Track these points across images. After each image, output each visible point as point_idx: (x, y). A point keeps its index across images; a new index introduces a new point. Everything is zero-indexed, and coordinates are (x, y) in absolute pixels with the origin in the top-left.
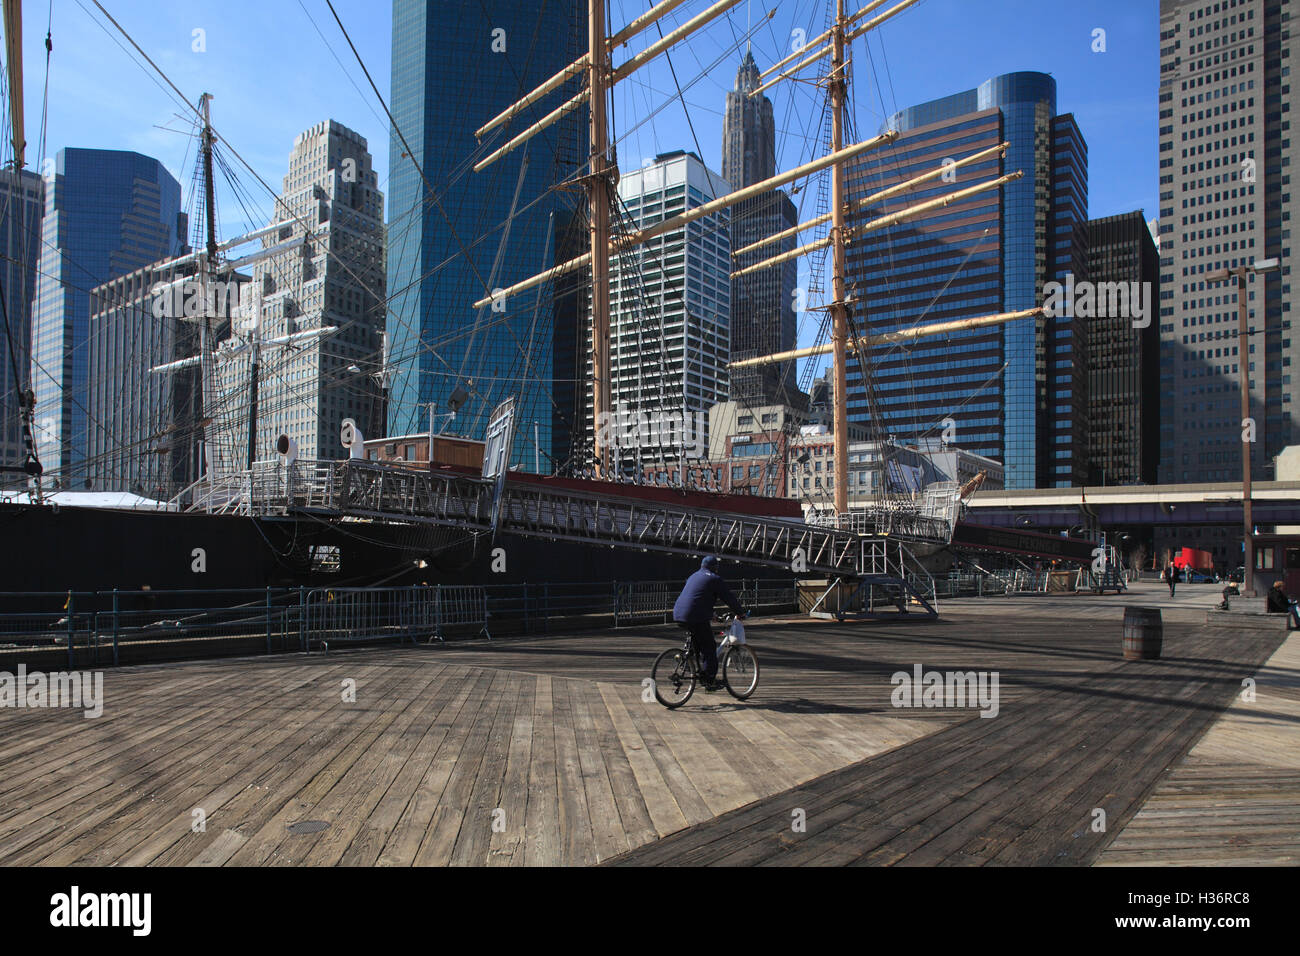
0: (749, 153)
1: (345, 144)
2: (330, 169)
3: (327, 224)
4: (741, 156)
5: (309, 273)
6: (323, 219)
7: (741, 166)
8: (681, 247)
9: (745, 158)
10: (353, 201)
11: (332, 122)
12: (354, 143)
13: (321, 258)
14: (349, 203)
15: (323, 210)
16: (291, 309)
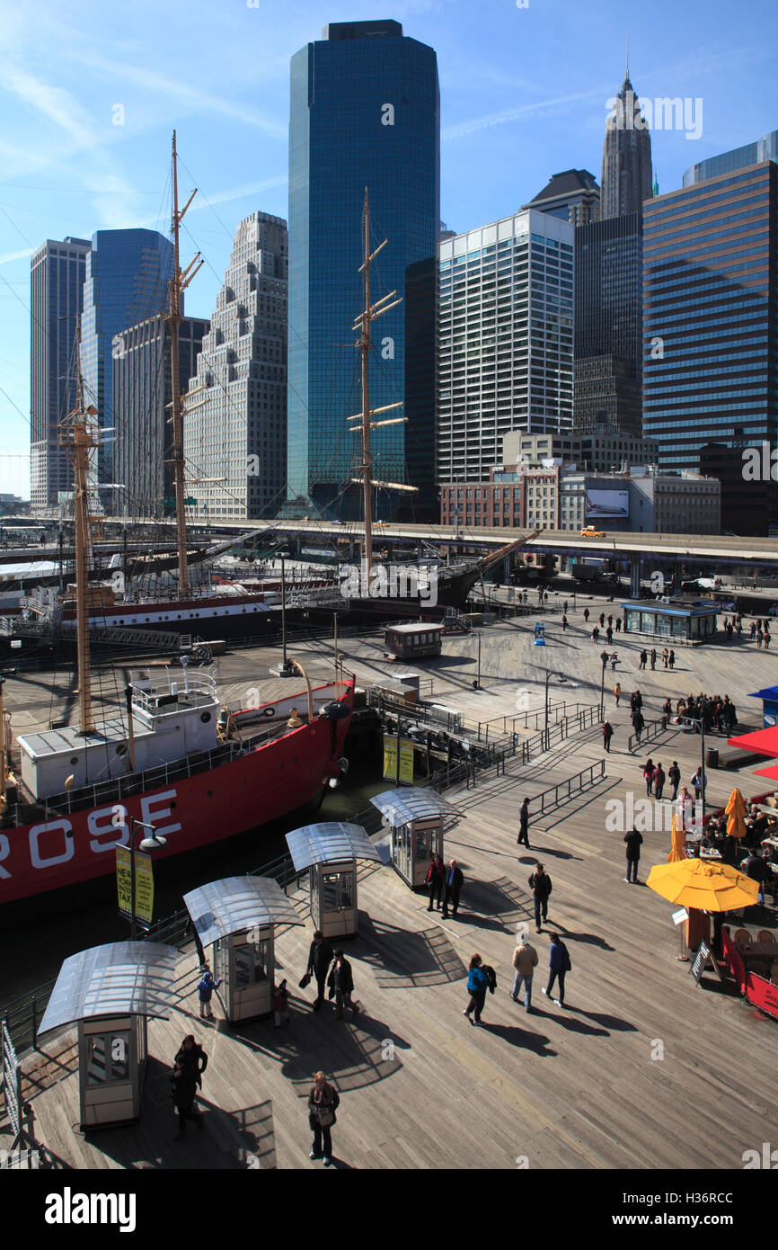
0: (624, 173)
1: (271, 228)
2: (258, 250)
3: (255, 292)
4: (617, 175)
5: (243, 330)
6: (252, 289)
7: (617, 184)
8: (526, 285)
9: (621, 178)
10: (276, 271)
11: (259, 213)
12: (277, 225)
13: (250, 320)
14: (272, 273)
15: (253, 280)
16: (232, 357)
